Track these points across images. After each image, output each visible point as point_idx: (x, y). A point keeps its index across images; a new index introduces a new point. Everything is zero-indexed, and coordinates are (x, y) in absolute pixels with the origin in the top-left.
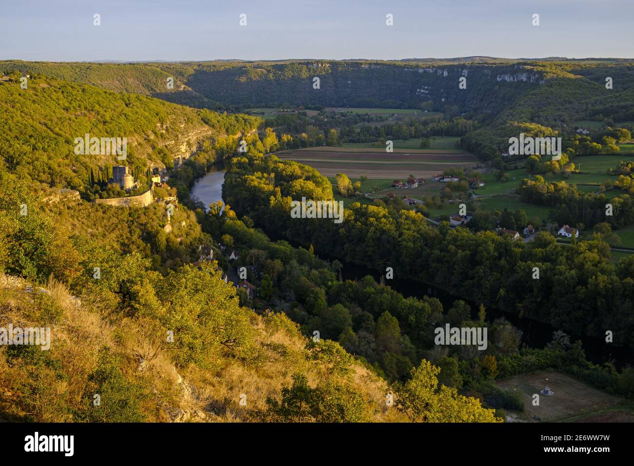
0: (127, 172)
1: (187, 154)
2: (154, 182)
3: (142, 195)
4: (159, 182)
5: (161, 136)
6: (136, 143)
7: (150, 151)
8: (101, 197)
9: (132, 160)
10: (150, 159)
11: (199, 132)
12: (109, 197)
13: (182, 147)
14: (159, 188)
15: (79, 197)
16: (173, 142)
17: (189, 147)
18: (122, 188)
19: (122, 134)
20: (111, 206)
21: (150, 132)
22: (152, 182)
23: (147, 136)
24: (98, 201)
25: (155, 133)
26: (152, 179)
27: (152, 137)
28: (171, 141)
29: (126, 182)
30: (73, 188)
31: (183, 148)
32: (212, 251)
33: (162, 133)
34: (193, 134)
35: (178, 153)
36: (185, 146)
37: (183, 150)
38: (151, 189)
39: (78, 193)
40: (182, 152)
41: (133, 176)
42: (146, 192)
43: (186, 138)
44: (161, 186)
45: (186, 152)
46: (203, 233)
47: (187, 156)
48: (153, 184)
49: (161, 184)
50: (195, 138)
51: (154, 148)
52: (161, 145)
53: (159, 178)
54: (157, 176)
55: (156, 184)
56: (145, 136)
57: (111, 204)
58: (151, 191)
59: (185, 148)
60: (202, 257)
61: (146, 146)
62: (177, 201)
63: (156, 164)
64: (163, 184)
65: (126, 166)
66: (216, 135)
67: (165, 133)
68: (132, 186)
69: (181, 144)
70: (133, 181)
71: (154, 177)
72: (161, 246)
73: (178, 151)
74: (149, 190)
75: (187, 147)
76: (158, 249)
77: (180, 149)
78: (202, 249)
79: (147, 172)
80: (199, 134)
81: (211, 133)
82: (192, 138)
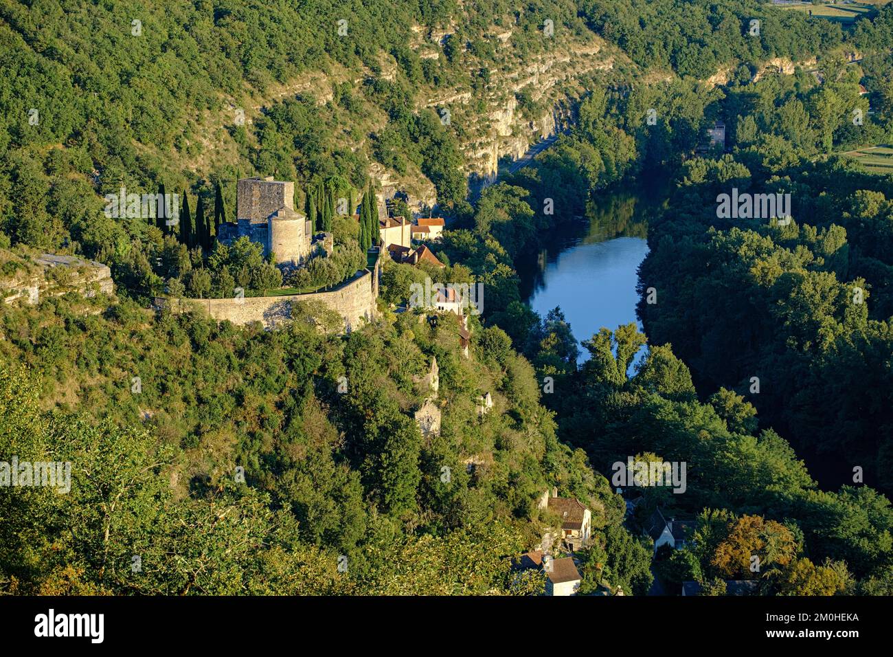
0: (288, 200)
1: (518, 145)
2: (387, 244)
3: (339, 292)
4: (407, 244)
5: (426, 74)
6: (330, 97)
7: (380, 123)
8: (190, 292)
9: (314, 156)
10: (379, 157)
11: (567, 59)
12: (217, 289)
13: (498, 115)
14: (406, 266)
15: (108, 287)
16: (468, 95)
17: (525, 116)
18: (268, 255)
19: (281, 59)
20: (225, 326)
21: (383, 57)
22: (377, 242)
23: (373, 70)
24: (176, 305)
25: (405, 63)
26: (382, 231)
27: (390, 74)
28: (458, 91)
30: (90, 251)
31: (504, 120)
32: (588, 514)
33: (429, 61)
34: (543, 69)
35: (484, 139)
36: (511, 113)
37: (504, 130)
38: (372, 270)
39: (105, 272)
40: (498, 136)
41: (309, 217)
42: (355, 278)
43: (515, 81)
44: (411, 260)
45: (513, 135)
46: (560, 444)
47: (520, 149)
48: (383, 251)
49: (411, 252)
50: (549, 83)
51: (394, 115)
52: (422, 103)
53: (407, 228)
54: (400, 223)
55: (397, 253)
56: (367, 71)
57: (223, 318)
58: (373, 276)
59: (510, 121)
60: (551, 536)
61: (367, 107)
62: (466, 319)
63: (398, 176)
64: (420, 252)
65: (290, 180)
66: (632, 75)
67: (440, 60)
68: (308, 253)
69: (496, 104)
70: (310, 236)
71: (388, 224)
72: (400, 486)
73: (485, 131)
74: (368, 272)
75: (520, 115)
76: (388, 498)
77: (493, 124)
78: (549, 504)
79: (363, 204)
80: (564, 70)
81: (611, 67)
82: (540, 82)
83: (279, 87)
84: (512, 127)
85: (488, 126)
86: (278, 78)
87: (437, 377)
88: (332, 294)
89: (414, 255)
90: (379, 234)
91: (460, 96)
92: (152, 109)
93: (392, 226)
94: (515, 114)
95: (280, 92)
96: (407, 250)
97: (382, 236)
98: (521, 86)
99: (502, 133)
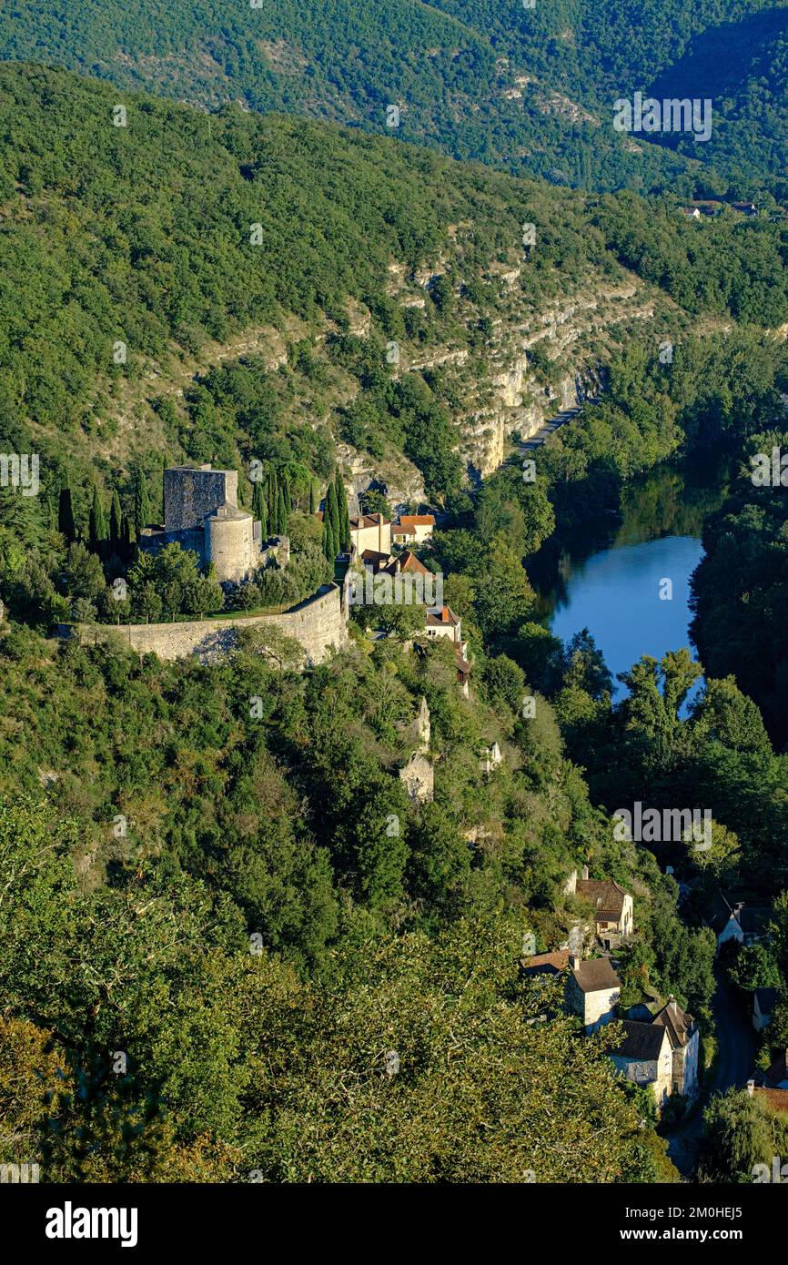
0: (231, 495)
1: (531, 418)
2: (361, 549)
3: (299, 614)
4: (386, 549)
5: (408, 328)
6: (284, 360)
7: (350, 392)
8: (104, 616)
9: (264, 437)
10: (348, 438)
11: (593, 305)
12: (140, 613)
13: (504, 379)
16: (464, 354)
17: (539, 380)
18: (205, 571)
19: (220, 311)
20: (150, 660)
21: (351, 306)
22: (347, 547)
23: (338, 322)
24: (86, 633)
25: (378, 311)
26: (353, 533)
27: (361, 328)
28: (451, 348)
31: (511, 386)
32: (628, 901)
33: (413, 311)
34: (562, 318)
35: (485, 411)
36: (520, 376)
37: (511, 399)
38: (341, 583)
40: (504, 407)
41: (258, 516)
42: (318, 595)
43: (526, 334)
44: (391, 571)
45: (524, 405)
46: (591, 809)
47: (531, 425)
48: (356, 559)
49: (392, 560)
50: (570, 336)
51: (367, 382)
52: (402, 368)
53: (386, 528)
54: (377, 523)
55: (372, 559)
56: (331, 326)
57: (147, 650)
58: (342, 592)
59: (519, 387)
60: (581, 930)
61: (332, 371)
62: (465, 647)
63: (373, 460)
64: (403, 559)
65: (233, 468)
66: (678, 323)
67: (426, 309)
68: (256, 564)
69: (500, 365)
70: (259, 541)
71: (361, 524)
72: (381, 867)
73: (486, 400)
74: (335, 587)
75: (533, 379)
76: (366, 883)
77: (497, 391)
78: (578, 889)
79: (328, 498)
80: (590, 318)
81: (651, 314)
82: (558, 336)
83: (217, 347)
84: (522, 394)
85: (491, 394)
86: (215, 335)
87: (428, 724)
88: (289, 616)
89: (395, 563)
90: (349, 537)
91: (453, 356)
92: (52, 378)
93: (366, 526)
94: (526, 378)
95: (218, 354)
96: (386, 557)
97: (354, 540)
98: (533, 341)
99: (510, 403)
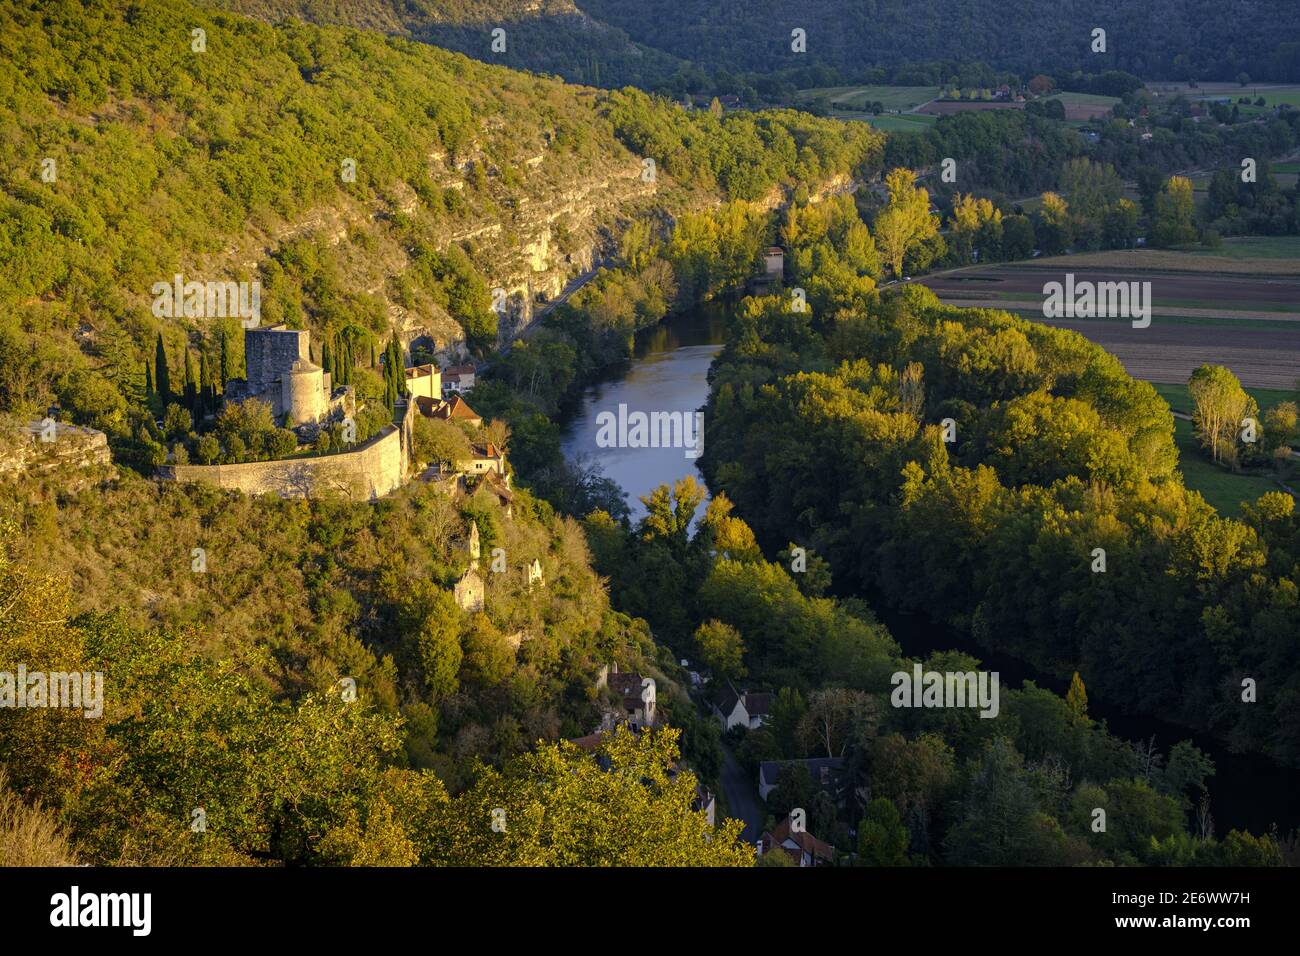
0: (303, 352)
1: (556, 281)
2: (415, 395)
3: (366, 452)
4: (437, 395)
5: (448, 204)
6: (343, 234)
7: (400, 264)
8: (196, 458)
9: (326, 302)
10: (401, 301)
11: (605, 185)
12: (228, 456)
13: (531, 248)
14: (436, 422)
15: (106, 457)
16: (498, 228)
17: (561, 249)
18: (282, 418)
19: (286, 194)
20: (236, 496)
21: (400, 189)
22: (405, 395)
23: (390, 203)
24: (183, 473)
25: (422, 192)
26: (408, 382)
27: (410, 207)
28: (486, 223)
29: (300, 397)
30: (83, 418)
31: (538, 254)
32: (651, 690)
33: (452, 191)
34: (580, 197)
35: (516, 276)
36: (545, 245)
37: (538, 264)
38: (400, 426)
39: (100, 439)
40: (533, 272)
41: (326, 370)
42: (379, 437)
43: (550, 211)
44: (442, 414)
45: (550, 269)
46: (615, 613)
47: (555, 287)
48: (412, 404)
49: (442, 404)
50: (587, 211)
51: (415, 252)
52: (444, 240)
53: (437, 378)
54: (428, 373)
55: (425, 404)
56: (381, 205)
57: (235, 487)
58: (401, 432)
59: (544, 255)
60: (612, 716)
61: (383, 245)
62: (508, 477)
63: (422, 320)
64: (453, 404)
65: (302, 329)
66: (677, 199)
67: (464, 189)
68: (325, 411)
69: (528, 236)
70: (329, 391)
71: (415, 374)
72: (440, 665)
73: (517, 267)
74: (395, 429)
75: (556, 248)
76: (428, 679)
77: (526, 260)
78: (609, 680)
79: (387, 352)
80: (603, 196)
81: (654, 192)
82: (577, 211)
83: (286, 227)
84: (547, 260)
85: (522, 261)
86: (284, 215)
87: (478, 544)
88: (356, 454)
89: (445, 407)
90: (405, 385)
91: (488, 229)
92: (144, 254)
93: (419, 376)
94: (550, 247)
95: (284, 231)
96: (438, 402)
97: (409, 388)
98: (555, 215)
99: (537, 268)
